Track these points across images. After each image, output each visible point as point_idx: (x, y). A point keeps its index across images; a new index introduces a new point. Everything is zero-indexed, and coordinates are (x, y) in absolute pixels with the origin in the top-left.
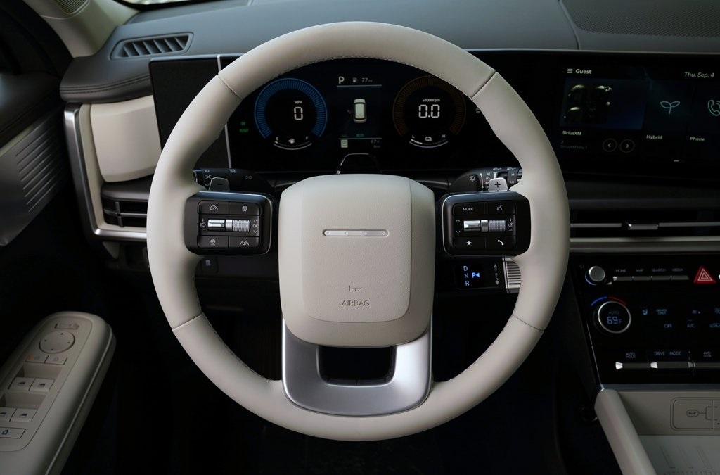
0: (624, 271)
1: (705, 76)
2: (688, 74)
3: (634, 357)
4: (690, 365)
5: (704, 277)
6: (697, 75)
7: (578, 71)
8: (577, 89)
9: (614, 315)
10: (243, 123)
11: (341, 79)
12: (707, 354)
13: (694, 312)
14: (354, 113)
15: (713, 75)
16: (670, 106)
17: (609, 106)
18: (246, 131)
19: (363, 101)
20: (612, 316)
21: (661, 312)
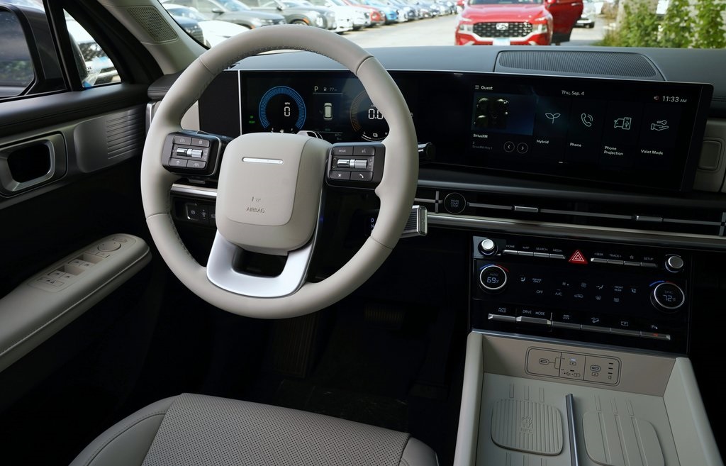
0: (513, 246)
1: (577, 94)
2: (564, 92)
3: (505, 311)
4: (549, 323)
5: (578, 257)
6: (571, 93)
7: (483, 88)
8: (483, 101)
9: (494, 277)
10: (252, 117)
11: (316, 88)
12: (566, 317)
13: (564, 284)
14: (324, 113)
15: (583, 94)
16: (553, 117)
17: (507, 115)
18: (253, 122)
19: (330, 104)
20: (492, 277)
21: (536, 280)
